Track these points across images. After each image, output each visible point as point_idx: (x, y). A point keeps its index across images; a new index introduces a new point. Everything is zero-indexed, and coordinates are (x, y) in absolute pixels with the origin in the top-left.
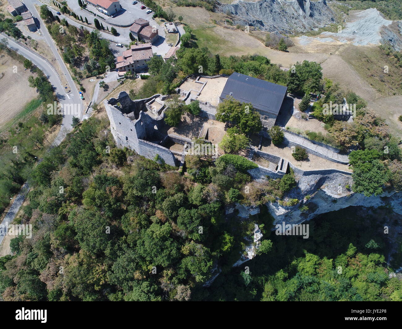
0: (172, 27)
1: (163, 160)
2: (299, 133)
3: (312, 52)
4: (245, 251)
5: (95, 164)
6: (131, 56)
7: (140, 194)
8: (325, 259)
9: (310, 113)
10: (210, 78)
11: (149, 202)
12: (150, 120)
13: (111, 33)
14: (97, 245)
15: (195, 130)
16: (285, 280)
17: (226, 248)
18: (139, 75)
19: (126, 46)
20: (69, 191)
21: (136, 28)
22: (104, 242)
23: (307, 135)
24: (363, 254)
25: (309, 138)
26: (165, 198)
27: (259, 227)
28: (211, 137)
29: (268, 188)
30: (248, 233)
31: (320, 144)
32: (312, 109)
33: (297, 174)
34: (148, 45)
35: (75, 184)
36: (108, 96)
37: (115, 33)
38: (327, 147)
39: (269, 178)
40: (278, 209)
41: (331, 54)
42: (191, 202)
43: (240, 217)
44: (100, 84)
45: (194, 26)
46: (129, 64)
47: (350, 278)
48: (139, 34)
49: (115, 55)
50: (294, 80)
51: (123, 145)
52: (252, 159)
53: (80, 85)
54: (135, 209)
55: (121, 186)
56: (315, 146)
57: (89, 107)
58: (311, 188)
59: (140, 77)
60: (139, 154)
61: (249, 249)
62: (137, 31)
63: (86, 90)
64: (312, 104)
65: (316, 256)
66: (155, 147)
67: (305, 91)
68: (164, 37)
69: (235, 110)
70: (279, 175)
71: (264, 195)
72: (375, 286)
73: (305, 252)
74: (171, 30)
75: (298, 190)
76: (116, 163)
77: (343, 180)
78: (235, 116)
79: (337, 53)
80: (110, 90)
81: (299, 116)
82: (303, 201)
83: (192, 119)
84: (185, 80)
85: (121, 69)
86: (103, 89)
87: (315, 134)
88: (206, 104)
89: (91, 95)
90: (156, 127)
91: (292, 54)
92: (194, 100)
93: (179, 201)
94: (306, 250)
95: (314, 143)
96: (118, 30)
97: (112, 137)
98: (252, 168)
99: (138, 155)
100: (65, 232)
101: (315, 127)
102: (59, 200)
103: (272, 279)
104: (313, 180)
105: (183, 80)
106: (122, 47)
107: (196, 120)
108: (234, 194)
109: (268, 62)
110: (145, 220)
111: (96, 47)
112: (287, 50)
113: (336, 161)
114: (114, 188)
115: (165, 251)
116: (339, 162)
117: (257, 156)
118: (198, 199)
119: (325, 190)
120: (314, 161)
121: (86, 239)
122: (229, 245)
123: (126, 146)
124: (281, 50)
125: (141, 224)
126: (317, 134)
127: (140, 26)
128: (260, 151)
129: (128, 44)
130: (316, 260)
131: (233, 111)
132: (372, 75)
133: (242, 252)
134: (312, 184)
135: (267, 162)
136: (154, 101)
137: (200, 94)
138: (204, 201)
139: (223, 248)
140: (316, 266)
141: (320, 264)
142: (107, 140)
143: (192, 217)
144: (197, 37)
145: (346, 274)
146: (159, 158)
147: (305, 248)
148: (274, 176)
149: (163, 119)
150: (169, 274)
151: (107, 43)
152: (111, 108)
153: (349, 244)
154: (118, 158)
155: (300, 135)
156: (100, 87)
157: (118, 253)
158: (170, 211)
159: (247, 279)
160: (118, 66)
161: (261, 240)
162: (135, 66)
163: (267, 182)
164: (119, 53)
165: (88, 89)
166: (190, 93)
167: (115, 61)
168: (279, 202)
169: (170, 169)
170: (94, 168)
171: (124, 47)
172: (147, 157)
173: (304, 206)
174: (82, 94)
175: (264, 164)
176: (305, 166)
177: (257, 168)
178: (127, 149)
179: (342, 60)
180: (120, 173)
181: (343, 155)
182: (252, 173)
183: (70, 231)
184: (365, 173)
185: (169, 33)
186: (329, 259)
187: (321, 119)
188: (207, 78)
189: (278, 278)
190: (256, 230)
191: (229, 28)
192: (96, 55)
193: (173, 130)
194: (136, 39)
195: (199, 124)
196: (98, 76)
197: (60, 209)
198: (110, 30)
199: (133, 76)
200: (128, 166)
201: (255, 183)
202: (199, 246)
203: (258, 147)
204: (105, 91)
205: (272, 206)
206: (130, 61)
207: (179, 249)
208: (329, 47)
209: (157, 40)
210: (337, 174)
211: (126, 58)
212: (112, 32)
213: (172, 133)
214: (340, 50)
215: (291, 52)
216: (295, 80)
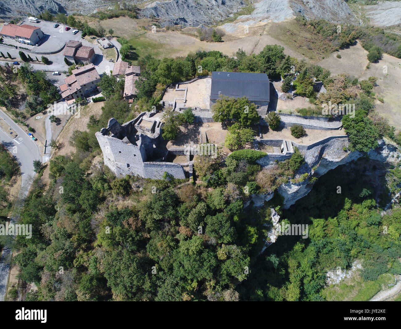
0: (106, 43)
1: (172, 175)
2: (291, 113)
3: (243, 37)
4: (267, 237)
5: (99, 202)
6: (76, 81)
7: (161, 217)
8: (330, 219)
9: (293, 92)
10: (189, 83)
11: (171, 222)
12: (149, 140)
13: (41, 62)
14: (135, 283)
15: (193, 138)
16: (303, 250)
17: (254, 240)
18: (91, 99)
19: (65, 73)
20: (77, 239)
21: (71, 52)
22: (141, 277)
23: (298, 112)
24: (358, 203)
25: (301, 115)
26: (189, 212)
27: (275, 210)
28: (211, 139)
29: (279, 171)
30: (267, 219)
31: (312, 118)
32: (294, 88)
33: (301, 150)
34: (91, 66)
35: (82, 230)
36: (63, 129)
37: (47, 62)
38: (318, 118)
39: (277, 162)
40: (291, 188)
41: (260, 35)
42: (213, 208)
43: (256, 207)
44: (50, 119)
45: (127, 37)
46: (76, 90)
47: (354, 228)
48: (74, 57)
49: (56, 85)
50: (270, 65)
51: (123, 174)
52: (258, 149)
53: (26, 125)
54: (159, 234)
55: (136, 216)
56: (308, 120)
57: (46, 146)
58: (316, 160)
59: (92, 101)
60: (143, 177)
61: (270, 234)
62: (72, 55)
63: (36, 129)
64: (292, 84)
65: (322, 220)
66: (163, 165)
67: (280, 73)
68: (101, 54)
69: (233, 106)
70: (287, 156)
71: (276, 179)
72: (374, 228)
73: (312, 219)
74: (106, 46)
75: (306, 165)
76: (122, 194)
77: (340, 144)
78: (235, 113)
79: (265, 33)
80: (63, 123)
81: (284, 98)
82: (311, 174)
83: (186, 127)
84: (165, 91)
85: (68, 98)
86: (55, 124)
87: (305, 109)
88: (196, 109)
89: (43, 133)
90: (154, 146)
91: (228, 42)
92: (183, 109)
93: (204, 211)
94: (312, 217)
95: (306, 118)
96: (50, 58)
97: (109, 169)
98: (262, 157)
99: (143, 179)
100: (90, 283)
101: (302, 104)
102: (68, 253)
103: (292, 254)
104: (315, 151)
105: (163, 92)
106: (60, 75)
107: (191, 127)
108: (252, 186)
109: (221, 56)
110: (173, 240)
111: (32, 81)
112: (222, 40)
113: (329, 129)
114: (131, 220)
115: (205, 264)
116: (332, 129)
117: (261, 145)
118: (222, 202)
119: (327, 157)
120: (311, 134)
121: (121, 281)
122: (256, 236)
123: (128, 173)
124: (217, 41)
125: (170, 246)
126: (307, 109)
127: (74, 49)
128: (263, 139)
129: (67, 70)
130: (323, 223)
131: (232, 108)
132: (300, 46)
133: (265, 239)
134: (316, 156)
135: (271, 148)
136: (142, 120)
137: (186, 101)
138: (228, 202)
139: (251, 241)
140: (325, 228)
141: (326, 225)
142: (104, 173)
143: (221, 222)
144: (134, 46)
145: (350, 226)
146: (168, 175)
147: (311, 216)
148: (283, 158)
149: (160, 136)
150: (211, 284)
151: (43, 74)
152: (109, 139)
153: (344, 199)
154: (123, 189)
155: (292, 114)
156: (52, 122)
157: (158, 283)
158: (196, 223)
159: (275, 262)
160: (64, 95)
161: (280, 221)
162: (83, 90)
163: (277, 166)
164: (59, 82)
165: (38, 128)
166: (176, 103)
167: (59, 91)
168: (291, 181)
169: (180, 183)
170: (99, 206)
171: (62, 74)
172: (154, 178)
173: (313, 177)
174: (32, 135)
175: (269, 151)
176: (306, 141)
177: (266, 156)
178: (130, 177)
179: (271, 38)
180: (129, 203)
181: (332, 121)
182: (261, 162)
183: (95, 281)
184: (361, 132)
185: (105, 49)
186: (333, 218)
187: (304, 95)
188: (185, 83)
189: (296, 251)
190: (273, 214)
191: (160, 31)
192: (35, 90)
193: (172, 144)
194: (73, 63)
195: (194, 130)
196: (44, 111)
197: (75, 261)
198: (40, 59)
199: (83, 102)
200: (135, 193)
201: (264, 171)
202: (234, 247)
203: (259, 136)
204: (57, 125)
205: (284, 187)
206: (77, 87)
207: (216, 257)
208: (256, 29)
209: (96, 59)
210: (334, 140)
211: (70, 85)
212: (43, 62)
213: (171, 147)
214: (266, 29)
215: (226, 41)
216: (272, 65)
